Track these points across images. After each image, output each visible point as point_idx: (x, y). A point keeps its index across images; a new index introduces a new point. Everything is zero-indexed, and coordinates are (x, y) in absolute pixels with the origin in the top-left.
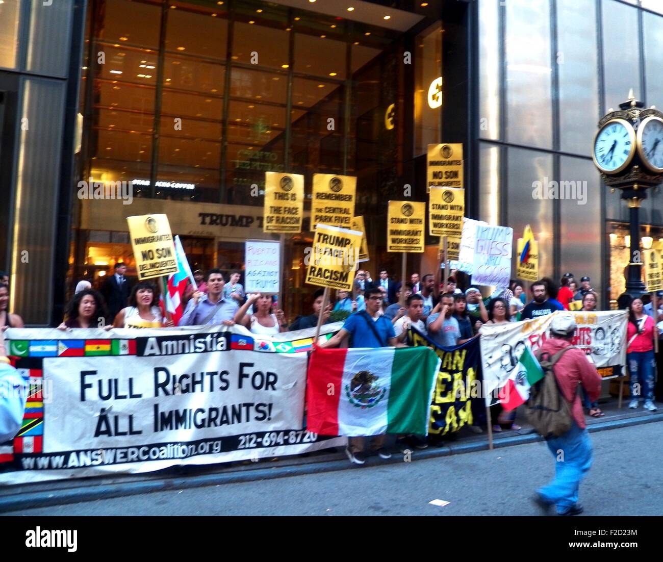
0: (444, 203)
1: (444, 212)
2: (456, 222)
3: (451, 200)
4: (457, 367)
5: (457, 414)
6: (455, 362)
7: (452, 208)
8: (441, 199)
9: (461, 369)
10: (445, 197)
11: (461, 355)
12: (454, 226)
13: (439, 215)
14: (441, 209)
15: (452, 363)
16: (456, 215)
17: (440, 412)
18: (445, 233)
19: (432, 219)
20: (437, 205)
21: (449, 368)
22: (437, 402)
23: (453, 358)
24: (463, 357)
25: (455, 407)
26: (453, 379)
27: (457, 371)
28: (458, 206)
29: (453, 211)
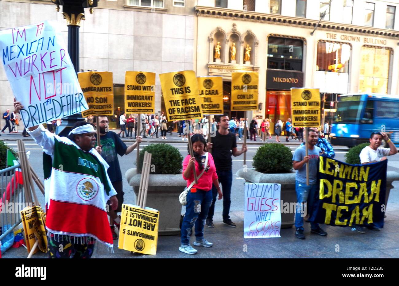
0: (303, 101)
1: (304, 108)
2: (313, 115)
3: (309, 98)
4: (363, 179)
5: (361, 211)
6: (361, 175)
7: (310, 104)
8: (301, 97)
9: (366, 180)
10: (303, 96)
11: (365, 171)
12: (312, 118)
13: (300, 111)
14: (301, 106)
15: (359, 176)
16: (313, 109)
17: (347, 211)
18: (305, 124)
19: (294, 114)
20: (297, 102)
21: (357, 179)
22: (346, 203)
23: (359, 173)
24: (367, 172)
25: (359, 207)
26: (359, 187)
27: (363, 181)
28: (315, 102)
29: (310, 107)
